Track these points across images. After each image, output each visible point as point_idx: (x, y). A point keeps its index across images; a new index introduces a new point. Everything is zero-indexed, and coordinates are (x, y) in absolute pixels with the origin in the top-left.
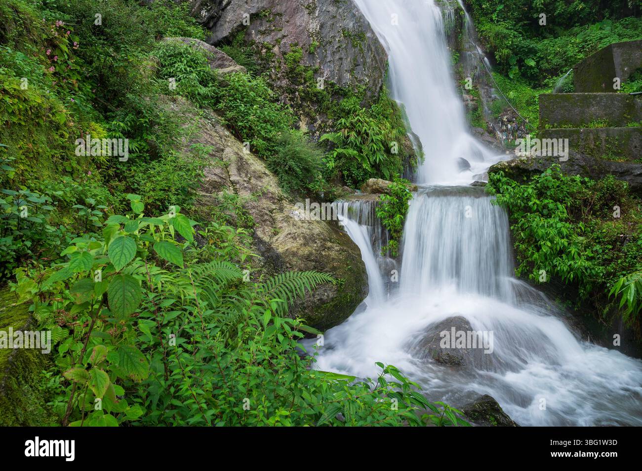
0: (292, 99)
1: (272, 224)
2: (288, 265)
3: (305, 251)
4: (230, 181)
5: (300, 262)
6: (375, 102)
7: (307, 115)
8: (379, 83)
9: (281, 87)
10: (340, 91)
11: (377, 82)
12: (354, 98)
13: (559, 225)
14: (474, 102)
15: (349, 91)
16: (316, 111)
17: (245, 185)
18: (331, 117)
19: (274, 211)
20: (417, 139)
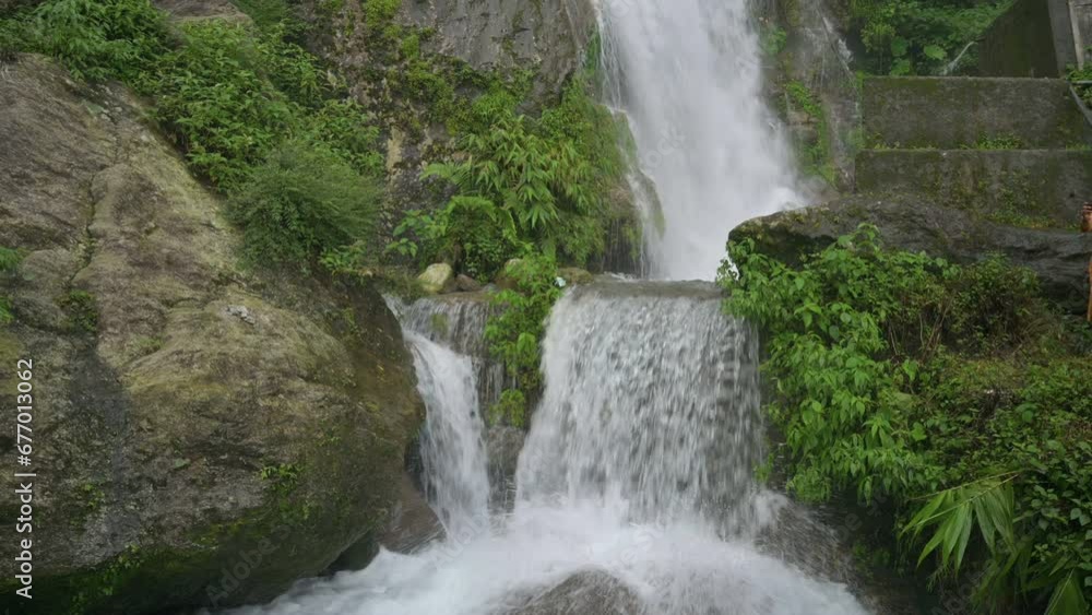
0: (373, 94)
1: (155, 330)
2: (144, 424)
3: (202, 394)
4: (88, 231)
5: (177, 418)
6: (550, 104)
7: (404, 125)
8: (564, 66)
9: (352, 68)
10: (474, 80)
11: (560, 65)
12: (503, 94)
13: (852, 362)
14: (810, 128)
15: (495, 79)
16: (424, 119)
17: (121, 242)
18: (452, 132)
19: (181, 303)
20: (649, 187)
